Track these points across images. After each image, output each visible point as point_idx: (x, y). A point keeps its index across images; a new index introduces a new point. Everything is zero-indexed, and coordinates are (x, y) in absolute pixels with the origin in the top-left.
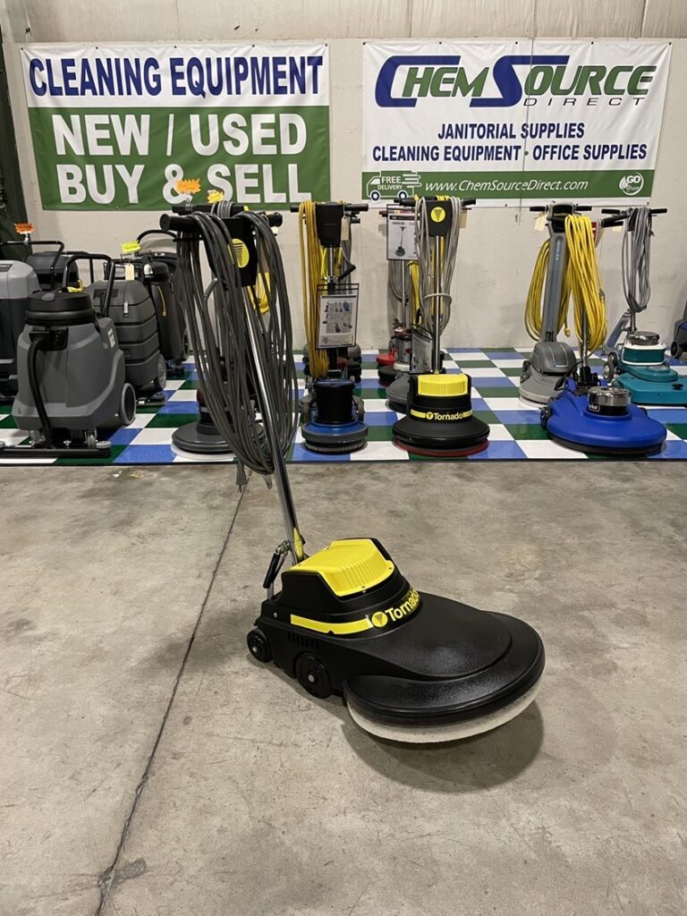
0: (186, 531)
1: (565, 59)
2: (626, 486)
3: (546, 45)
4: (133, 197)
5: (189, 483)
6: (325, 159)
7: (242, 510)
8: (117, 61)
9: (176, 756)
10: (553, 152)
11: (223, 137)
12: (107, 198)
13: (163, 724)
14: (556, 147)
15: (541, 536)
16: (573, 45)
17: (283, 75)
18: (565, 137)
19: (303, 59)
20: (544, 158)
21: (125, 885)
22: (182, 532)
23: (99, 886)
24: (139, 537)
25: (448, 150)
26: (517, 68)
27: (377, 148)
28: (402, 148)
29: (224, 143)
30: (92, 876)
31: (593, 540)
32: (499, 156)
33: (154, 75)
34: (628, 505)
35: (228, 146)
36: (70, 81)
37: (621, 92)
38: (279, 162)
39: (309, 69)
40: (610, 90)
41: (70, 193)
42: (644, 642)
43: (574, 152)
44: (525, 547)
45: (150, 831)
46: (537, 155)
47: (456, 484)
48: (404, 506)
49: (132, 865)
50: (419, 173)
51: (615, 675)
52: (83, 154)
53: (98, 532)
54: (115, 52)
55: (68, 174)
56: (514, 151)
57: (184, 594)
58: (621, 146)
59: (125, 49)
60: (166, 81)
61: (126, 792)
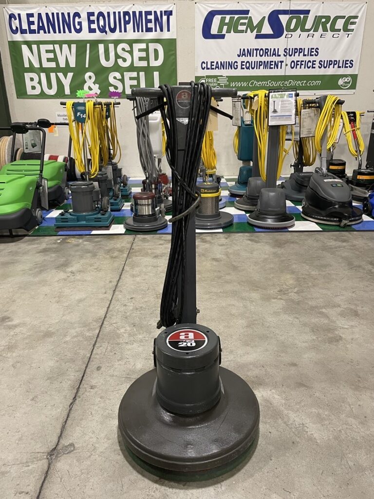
0: (98, 269)
1: (308, 12)
2: (344, 244)
3: (297, 4)
4: (67, 91)
5: (100, 245)
6: (174, 69)
7: (130, 259)
8: (58, 14)
9: (92, 387)
10: (302, 64)
11: (117, 56)
12: (53, 92)
13: (85, 370)
14: (303, 61)
15: (297, 271)
16: (312, 4)
17: (150, 21)
18: (308, 55)
19: (161, 12)
20: (296, 68)
21: (63, 458)
22: (96, 270)
23: (48, 459)
24: (71, 273)
25: (243, 63)
26: (281, 16)
27: (203, 62)
28: (217, 62)
29: (118, 60)
30: (43, 453)
31: (327, 272)
32: (271, 66)
33: (78, 22)
34: (345, 254)
35: (120, 61)
36: (31, 26)
37: (339, 30)
38: (148, 71)
39: (165, 18)
40: (333, 29)
41: (32, 89)
42: (357, 325)
43: (313, 64)
44: (288, 276)
45: (77, 428)
46: (293, 66)
47: (249, 244)
48: (221, 256)
49: (66, 447)
50: (227, 77)
51: (341, 342)
52: (39, 67)
53: (48, 270)
54: (56, 9)
55: (30, 78)
56: (280, 64)
57: (97, 302)
58: (339, 61)
59: (62, 7)
60: (85, 25)
61: (64, 407)
